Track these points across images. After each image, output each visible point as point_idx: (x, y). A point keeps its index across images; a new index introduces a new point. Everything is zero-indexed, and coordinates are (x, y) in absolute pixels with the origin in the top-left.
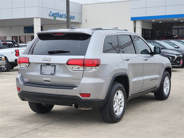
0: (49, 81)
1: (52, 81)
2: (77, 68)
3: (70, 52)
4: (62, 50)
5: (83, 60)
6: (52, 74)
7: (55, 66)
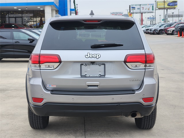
0: (97, 86)
1: (101, 85)
2: (135, 66)
3: (122, 45)
4: (114, 43)
5: (145, 56)
6: (101, 76)
7: (104, 65)
